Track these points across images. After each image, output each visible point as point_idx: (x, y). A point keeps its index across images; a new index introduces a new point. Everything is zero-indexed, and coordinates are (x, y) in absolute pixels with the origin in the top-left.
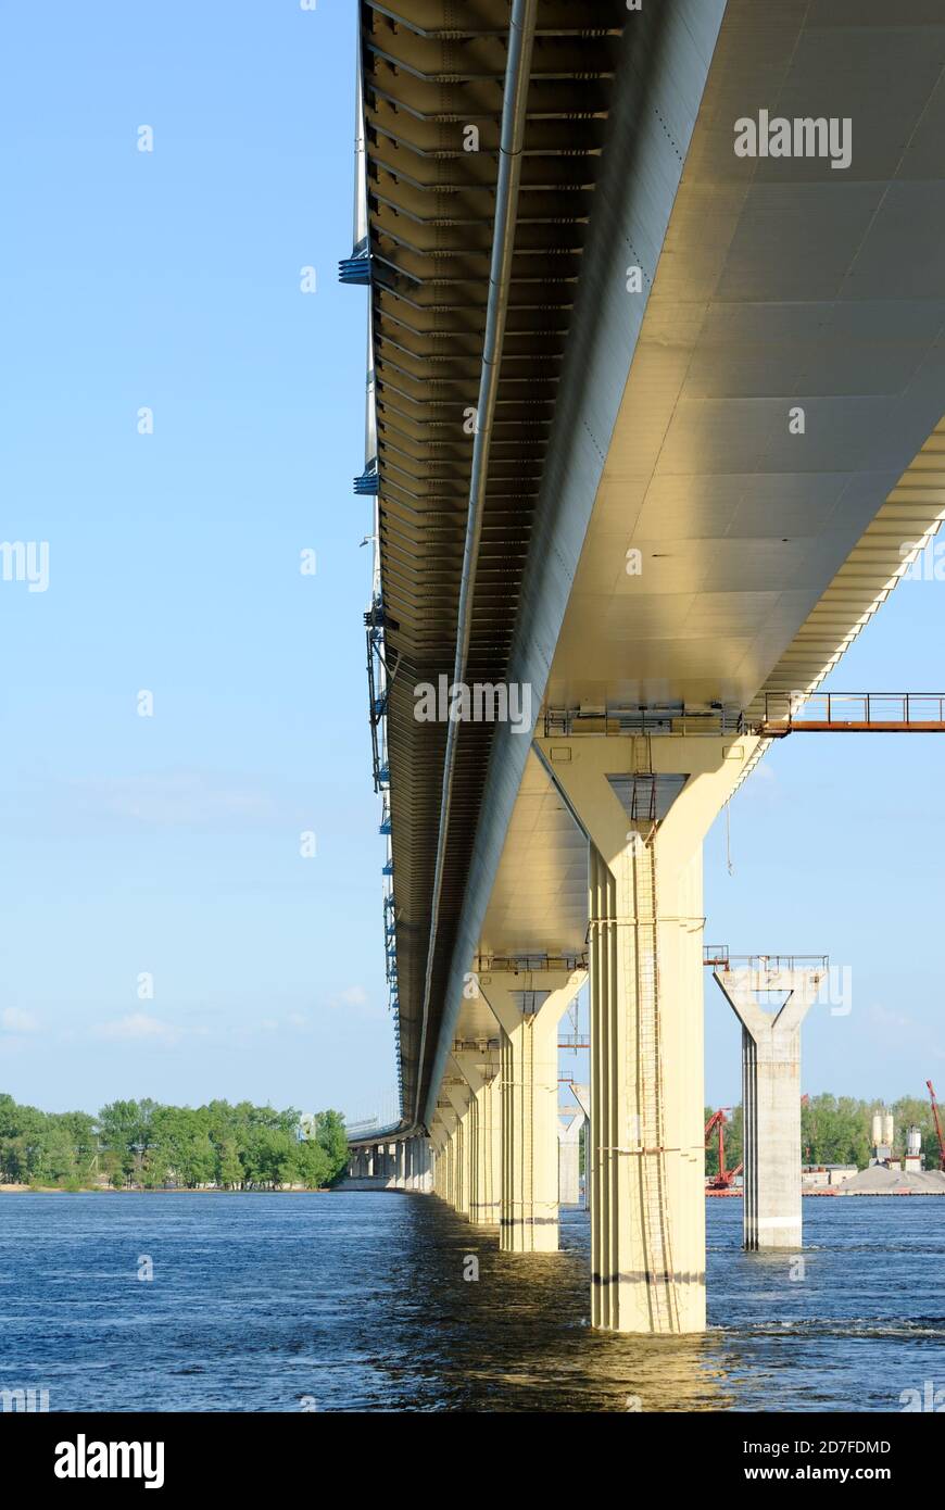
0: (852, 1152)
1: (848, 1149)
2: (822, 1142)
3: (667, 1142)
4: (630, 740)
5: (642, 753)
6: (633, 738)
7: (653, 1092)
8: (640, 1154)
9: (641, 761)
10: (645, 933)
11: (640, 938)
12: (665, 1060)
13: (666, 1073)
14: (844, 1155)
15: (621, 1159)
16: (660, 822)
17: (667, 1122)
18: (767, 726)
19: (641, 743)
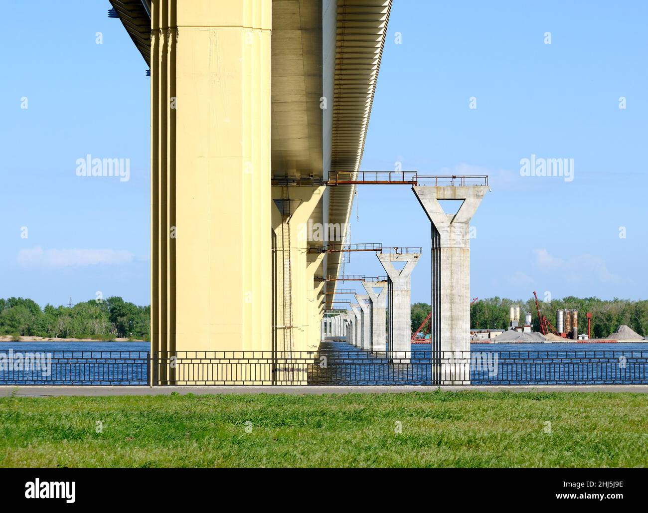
0: (504, 324)
1: (502, 322)
2: (490, 319)
3: (294, 324)
4: (281, 188)
5: (285, 192)
6: (282, 187)
7: (289, 307)
8: (284, 328)
9: (285, 195)
10: (286, 253)
11: (284, 255)
12: (293, 296)
13: (293, 301)
14: (500, 325)
15: (278, 330)
16: (292, 216)
17: (294, 317)
18: (329, 182)
19: (285, 189)
